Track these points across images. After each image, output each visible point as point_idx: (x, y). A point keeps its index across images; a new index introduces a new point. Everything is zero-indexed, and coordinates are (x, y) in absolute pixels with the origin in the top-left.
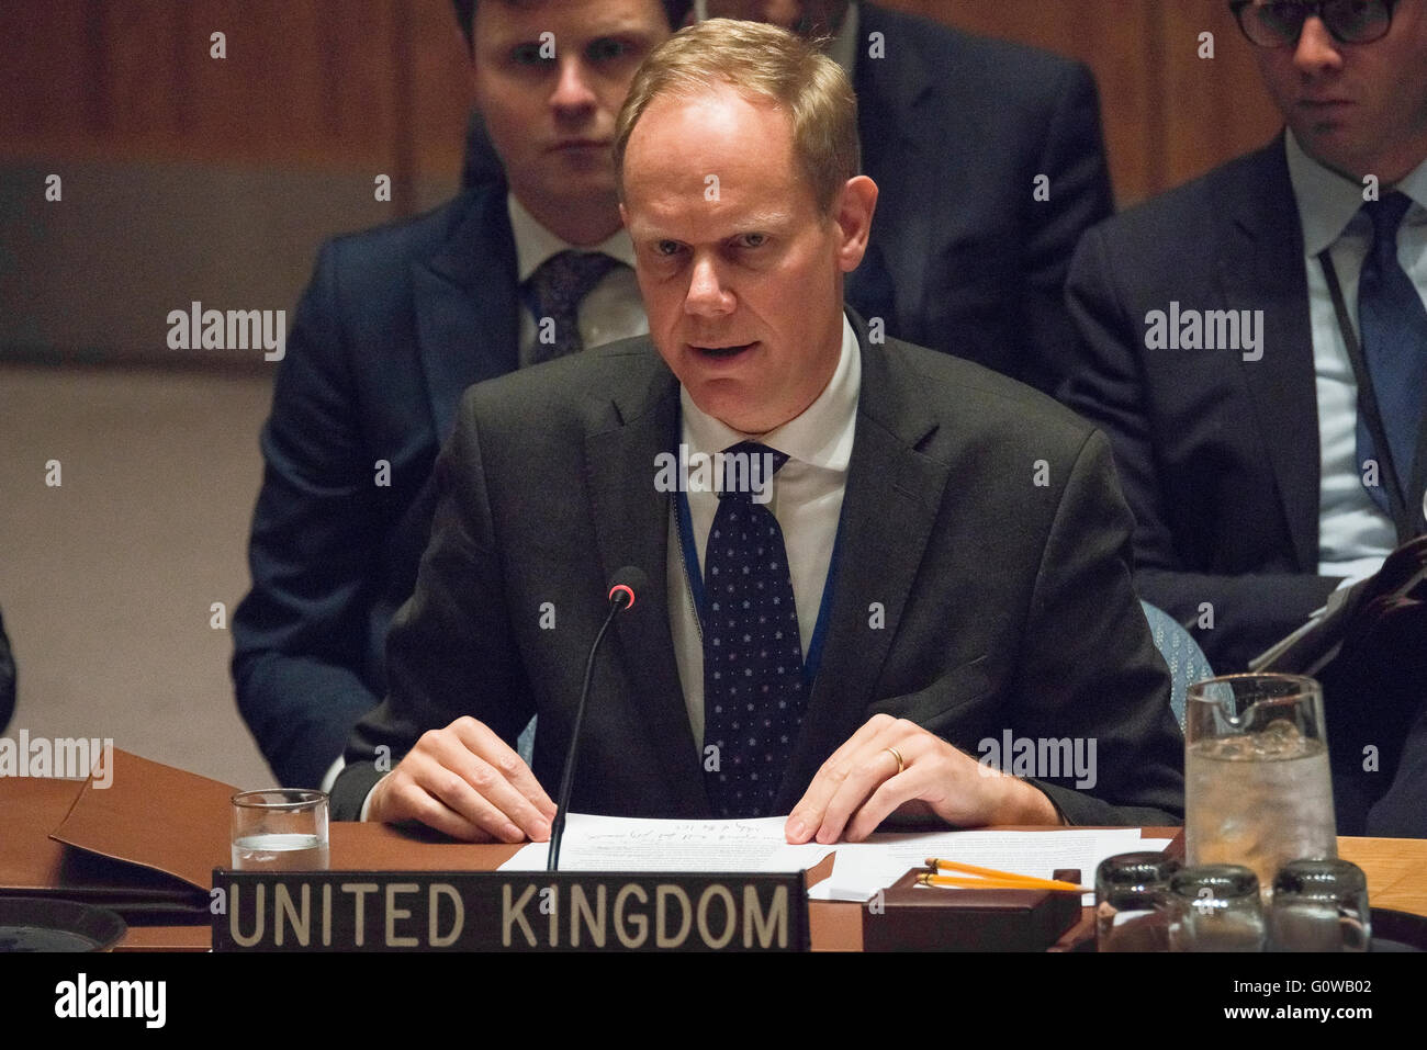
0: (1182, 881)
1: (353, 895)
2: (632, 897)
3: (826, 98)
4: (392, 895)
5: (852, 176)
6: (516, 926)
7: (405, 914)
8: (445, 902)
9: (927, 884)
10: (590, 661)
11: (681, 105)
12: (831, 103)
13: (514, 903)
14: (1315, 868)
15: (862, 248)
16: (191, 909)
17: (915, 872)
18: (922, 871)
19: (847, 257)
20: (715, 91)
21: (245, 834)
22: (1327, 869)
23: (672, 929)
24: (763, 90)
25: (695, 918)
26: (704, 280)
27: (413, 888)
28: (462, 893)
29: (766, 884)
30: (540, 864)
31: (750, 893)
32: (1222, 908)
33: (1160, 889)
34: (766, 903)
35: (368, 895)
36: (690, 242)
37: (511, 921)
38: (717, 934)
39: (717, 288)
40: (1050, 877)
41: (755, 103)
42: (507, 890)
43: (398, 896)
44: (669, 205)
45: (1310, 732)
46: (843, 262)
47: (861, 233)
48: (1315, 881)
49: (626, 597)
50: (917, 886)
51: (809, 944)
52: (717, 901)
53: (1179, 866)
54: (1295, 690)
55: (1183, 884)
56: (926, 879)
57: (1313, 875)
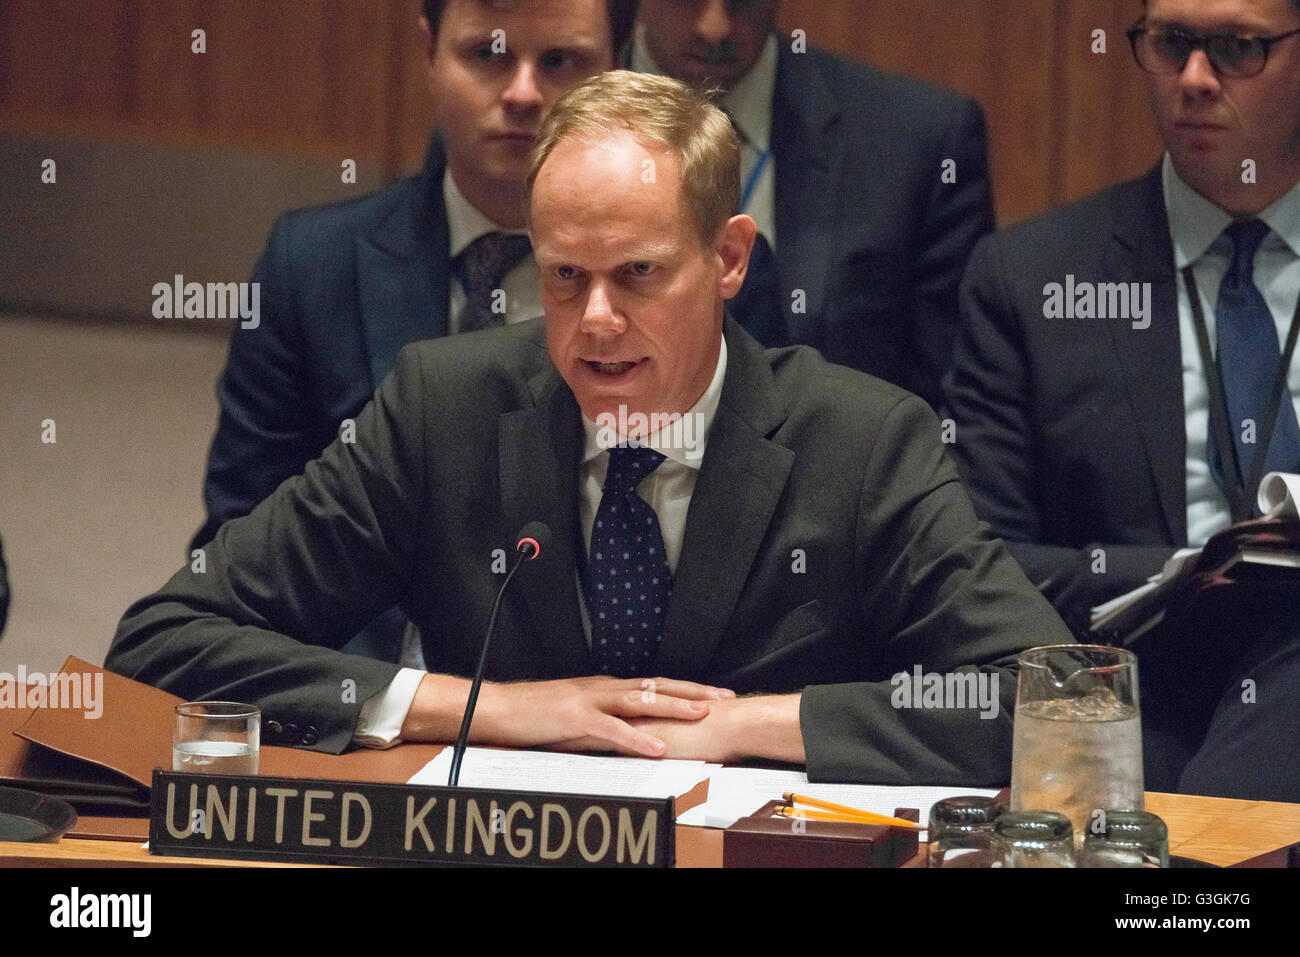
0: (1005, 823)
1: (275, 799)
2: (520, 814)
3: (712, 145)
4: (310, 801)
5: (733, 216)
6: (417, 833)
7: (320, 817)
8: (356, 809)
9: (783, 815)
10: (497, 604)
11: (583, 148)
12: (717, 149)
13: (416, 813)
14: (1124, 819)
15: (741, 278)
16: (135, 804)
17: (773, 804)
18: (780, 803)
19: (726, 286)
20: (614, 136)
21: (185, 740)
22: (1133, 819)
23: (554, 843)
24: (657, 136)
25: (574, 834)
26: (598, 304)
27: (328, 795)
28: (371, 802)
29: (638, 807)
30: (442, 780)
31: (624, 815)
32: (1039, 849)
33: (986, 830)
34: (637, 824)
35: (288, 799)
36: (588, 269)
37: (413, 828)
38: (593, 849)
39: (610, 311)
40: (891, 814)
41: (649, 147)
42: (411, 801)
43: (315, 801)
44: (569, 235)
45: (1126, 698)
46: (723, 290)
47: (740, 265)
48: (1123, 830)
49: (532, 549)
50: (774, 816)
51: (674, 862)
52: (595, 821)
53: (1005, 811)
54: (1114, 661)
55: (1006, 827)
56: (783, 811)
57: (1121, 824)
